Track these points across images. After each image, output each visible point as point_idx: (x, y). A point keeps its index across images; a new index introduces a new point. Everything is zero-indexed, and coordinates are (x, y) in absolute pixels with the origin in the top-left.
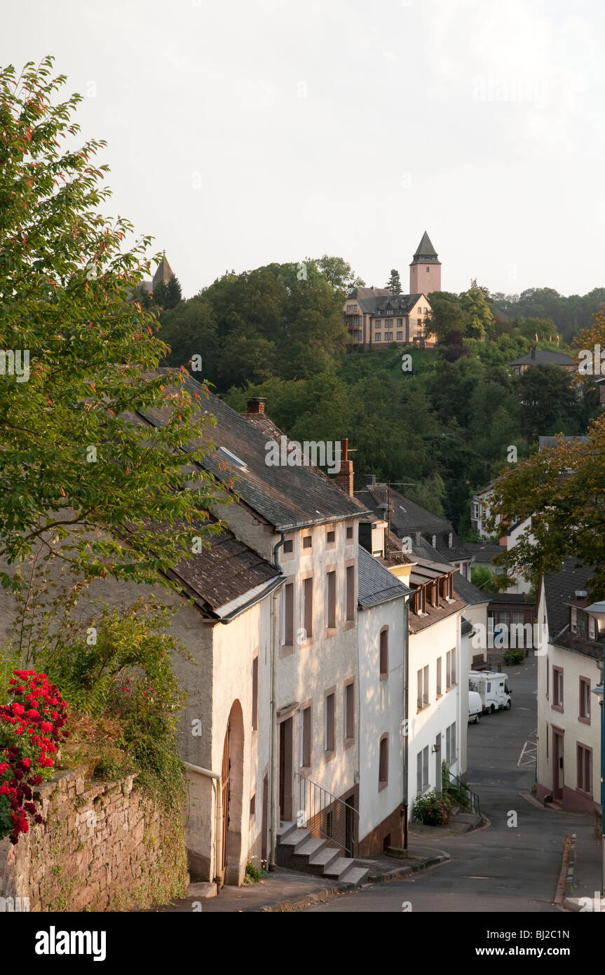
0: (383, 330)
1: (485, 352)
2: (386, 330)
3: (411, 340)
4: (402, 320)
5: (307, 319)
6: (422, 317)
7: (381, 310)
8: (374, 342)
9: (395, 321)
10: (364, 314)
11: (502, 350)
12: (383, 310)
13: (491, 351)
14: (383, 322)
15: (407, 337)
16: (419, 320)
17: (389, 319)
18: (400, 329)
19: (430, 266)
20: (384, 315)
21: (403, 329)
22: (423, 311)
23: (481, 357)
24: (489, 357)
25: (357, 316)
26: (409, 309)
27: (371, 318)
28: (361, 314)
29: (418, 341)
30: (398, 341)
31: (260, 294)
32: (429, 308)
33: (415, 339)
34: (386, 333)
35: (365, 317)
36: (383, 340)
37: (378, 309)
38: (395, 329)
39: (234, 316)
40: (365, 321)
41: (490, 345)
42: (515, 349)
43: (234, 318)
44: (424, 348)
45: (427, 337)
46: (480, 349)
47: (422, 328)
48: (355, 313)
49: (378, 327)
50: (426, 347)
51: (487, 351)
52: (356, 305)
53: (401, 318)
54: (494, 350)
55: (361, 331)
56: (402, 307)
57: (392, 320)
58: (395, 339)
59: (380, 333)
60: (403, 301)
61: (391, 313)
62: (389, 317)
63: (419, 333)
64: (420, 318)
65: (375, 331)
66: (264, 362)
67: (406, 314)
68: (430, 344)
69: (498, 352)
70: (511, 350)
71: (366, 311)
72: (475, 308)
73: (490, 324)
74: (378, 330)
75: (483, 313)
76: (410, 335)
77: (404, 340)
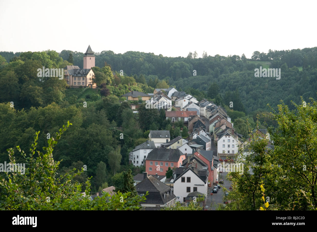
0: (77, 81)
1: (114, 90)
2: (78, 81)
3: (87, 85)
4: (84, 78)
5: (53, 79)
6: (91, 77)
7: (76, 74)
8: (73, 85)
9: (81, 78)
10: (70, 75)
11: (120, 89)
12: (77, 74)
13: (116, 90)
14: (77, 78)
15: (86, 84)
16: (90, 78)
17: (79, 77)
18: (83, 81)
19: (91, 57)
20: (77, 76)
21: (85, 81)
22: (92, 75)
23: (113, 92)
24: (115, 92)
25: (67, 76)
26: (87, 74)
27: (72, 77)
28: (69, 75)
29: (90, 86)
30: (82, 85)
31: (34, 68)
32: (94, 74)
33: (89, 85)
34: (78, 82)
35: (70, 76)
36: (77, 85)
37: (75, 74)
38: (81, 81)
39: (25, 76)
40: (70, 78)
41: (116, 88)
42: (124, 89)
43: (25, 77)
44: (92, 88)
45: (93, 84)
46: (112, 89)
47: (91, 81)
48: (66, 75)
49: (75, 80)
50: (93, 88)
51: (115, 90)
52: (67, 72)
53: (84, 77)
54: (117, 90)
55: (69, 81)
56: (84, 73)
57: (80, 78)
58: (81, 85)
59: (76, 82)
60: (84, 71)
61: (80, 75)
62: (79, 76)
63: (90, 83)
64: (90, 77)
65: (74, 81)
66: (39, 95)
67: (86, 76)
68: (94, 87)
69: (119, 90)
70: (123, 90)
71: (70, 74)
72: (108, 73)
73: (113, 78)
74: (75, 81)
75: (110, 75)
76: (87, 84)
77: (85, 85)
